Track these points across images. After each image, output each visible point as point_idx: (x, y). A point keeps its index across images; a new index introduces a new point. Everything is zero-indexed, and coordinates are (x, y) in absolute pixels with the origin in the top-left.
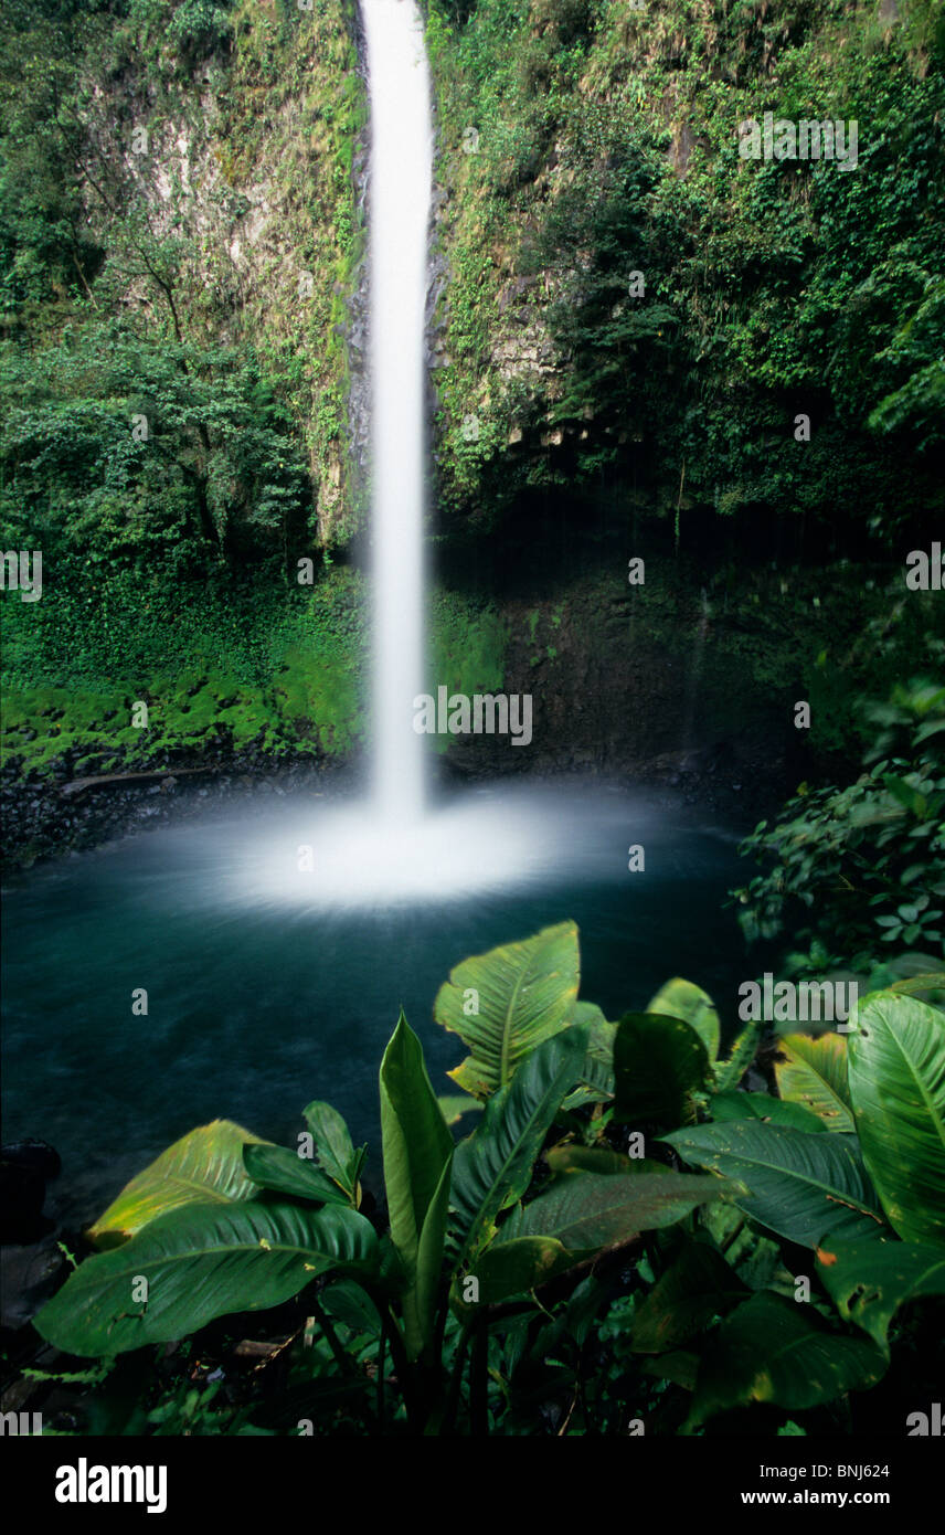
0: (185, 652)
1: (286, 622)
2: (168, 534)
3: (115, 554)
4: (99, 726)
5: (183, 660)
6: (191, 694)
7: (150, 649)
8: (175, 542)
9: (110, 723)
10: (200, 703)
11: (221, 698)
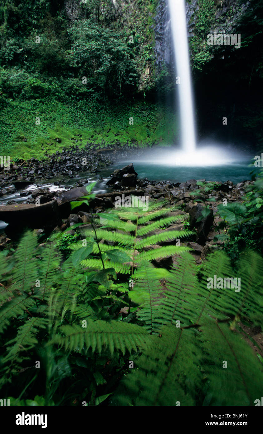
0: (104, 121)
1: (126, 114)
2: (91, 90)
3: (78, 96)
4: (91, 139)
5: (104, 124)
6: (108, 132)
7: (94, 120)
8: (93, 93)
9: (93, 138)
10: (111, 135)
11: (115, 133)
